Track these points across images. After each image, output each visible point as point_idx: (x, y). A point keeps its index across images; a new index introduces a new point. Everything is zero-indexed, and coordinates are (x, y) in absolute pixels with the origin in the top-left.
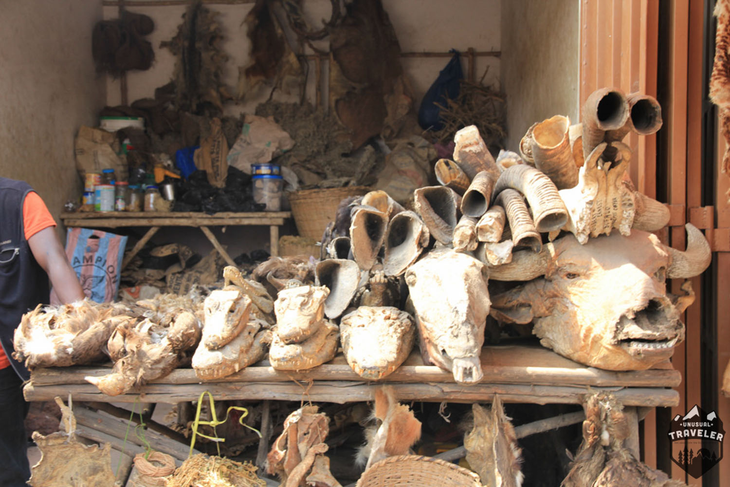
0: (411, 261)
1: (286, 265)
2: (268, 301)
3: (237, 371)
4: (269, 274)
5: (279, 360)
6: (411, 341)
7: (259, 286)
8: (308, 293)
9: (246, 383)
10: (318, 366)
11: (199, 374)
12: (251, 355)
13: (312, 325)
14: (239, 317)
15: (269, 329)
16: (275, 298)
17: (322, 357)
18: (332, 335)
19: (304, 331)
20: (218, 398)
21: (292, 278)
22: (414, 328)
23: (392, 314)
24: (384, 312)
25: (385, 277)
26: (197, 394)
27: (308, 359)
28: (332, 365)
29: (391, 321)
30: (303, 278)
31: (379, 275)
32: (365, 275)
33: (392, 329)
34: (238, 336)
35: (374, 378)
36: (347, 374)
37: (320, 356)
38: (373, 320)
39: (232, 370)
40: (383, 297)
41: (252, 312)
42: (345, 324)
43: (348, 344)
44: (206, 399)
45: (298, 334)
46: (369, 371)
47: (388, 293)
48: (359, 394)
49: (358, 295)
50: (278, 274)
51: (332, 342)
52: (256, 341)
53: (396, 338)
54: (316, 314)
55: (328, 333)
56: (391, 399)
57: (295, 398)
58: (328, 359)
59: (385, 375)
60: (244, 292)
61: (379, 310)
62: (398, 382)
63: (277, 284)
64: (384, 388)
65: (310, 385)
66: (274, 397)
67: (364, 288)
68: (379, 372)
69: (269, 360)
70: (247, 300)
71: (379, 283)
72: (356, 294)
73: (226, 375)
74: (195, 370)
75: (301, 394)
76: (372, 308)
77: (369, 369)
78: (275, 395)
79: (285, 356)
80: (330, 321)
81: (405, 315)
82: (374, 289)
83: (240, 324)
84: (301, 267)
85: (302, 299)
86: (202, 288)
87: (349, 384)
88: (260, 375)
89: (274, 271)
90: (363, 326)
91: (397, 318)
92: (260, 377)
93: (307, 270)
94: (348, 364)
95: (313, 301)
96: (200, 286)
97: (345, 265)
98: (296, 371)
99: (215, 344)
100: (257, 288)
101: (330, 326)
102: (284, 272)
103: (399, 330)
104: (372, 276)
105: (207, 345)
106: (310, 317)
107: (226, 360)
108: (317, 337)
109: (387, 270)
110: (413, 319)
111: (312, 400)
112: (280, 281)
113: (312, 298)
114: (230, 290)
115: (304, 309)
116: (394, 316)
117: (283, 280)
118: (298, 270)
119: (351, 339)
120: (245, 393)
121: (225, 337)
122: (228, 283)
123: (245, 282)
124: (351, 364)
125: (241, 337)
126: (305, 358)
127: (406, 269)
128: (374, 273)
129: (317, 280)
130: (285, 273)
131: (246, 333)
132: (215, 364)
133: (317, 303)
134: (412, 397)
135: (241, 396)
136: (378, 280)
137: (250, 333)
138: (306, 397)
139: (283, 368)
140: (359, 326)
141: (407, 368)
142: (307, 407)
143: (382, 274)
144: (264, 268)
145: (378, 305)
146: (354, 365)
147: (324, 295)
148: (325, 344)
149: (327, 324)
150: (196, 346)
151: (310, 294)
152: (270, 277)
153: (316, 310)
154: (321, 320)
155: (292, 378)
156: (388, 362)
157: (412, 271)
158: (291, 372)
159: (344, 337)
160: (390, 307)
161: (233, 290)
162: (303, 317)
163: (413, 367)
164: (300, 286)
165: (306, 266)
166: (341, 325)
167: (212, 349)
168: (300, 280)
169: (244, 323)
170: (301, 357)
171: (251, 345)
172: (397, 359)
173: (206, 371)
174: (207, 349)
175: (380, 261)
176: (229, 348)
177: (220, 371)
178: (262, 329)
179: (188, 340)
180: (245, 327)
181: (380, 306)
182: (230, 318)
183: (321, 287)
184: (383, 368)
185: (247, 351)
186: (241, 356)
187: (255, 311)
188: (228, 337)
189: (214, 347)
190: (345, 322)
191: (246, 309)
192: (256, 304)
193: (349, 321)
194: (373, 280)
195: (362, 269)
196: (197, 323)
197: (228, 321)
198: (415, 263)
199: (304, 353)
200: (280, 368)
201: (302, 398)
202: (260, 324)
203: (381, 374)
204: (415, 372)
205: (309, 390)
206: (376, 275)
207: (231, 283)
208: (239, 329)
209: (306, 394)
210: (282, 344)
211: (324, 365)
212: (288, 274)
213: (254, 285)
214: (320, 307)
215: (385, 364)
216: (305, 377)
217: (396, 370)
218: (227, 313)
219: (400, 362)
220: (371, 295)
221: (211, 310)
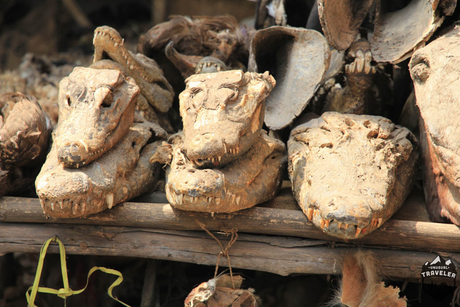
0: (421, 39)
1: (199, 32)
2: (165, 91)
3: (110, 207)
4: (169, 45)
5: (185, 193)
6: (410, 177)
7: (149, 63)
8: (239, 83)
9: (122, 229)
10: (248, 210)
11: (48, 208)
12: (133, 183)
13: (243, 139)
14: (117, 116)
15: (165, 139)
16: (180, 86)
17: (256, 194)
18: (273, 158)
19: (229, 147)
20: (73, 250)
21: (208, 55)
22: (417, 157)
23: (381, 129)
24: (366, 124)
25: (373, 63)
26: (38, 241)
27: (234, 196)
28: (271, 209)
29: (379, 141)
30: (227, 57)
31: (363, 59)
32: (338, 57)
33: (380, 156)
34: (115, 148)
35: (347, 237)
36: (297, 226)
37: (252, 192)
38: (349, 138)
39: (102, 206)
40: (364, 99)
41: (137, 108)
42: (297, 140)
43: (302, 175)
44: (54, 251)
45: (220, 151)
46: (340, 223)
47: (375, 93)
48: (314, 261)
49: (322, 92)
50: (184, 46)
51: (273, 170)
52: (142, 158)
53: (387, 171)
54: (251, 120)
55: (267, 154)
56: (370, 274)
57: (204, 260)
58: (265, 198)
59: (366, 233)
60: (126, 74)
61: (359, 121)
62: (385, 246)
63: (182, 62)
64: (359, 255)
65: (232, 242)
66: (169, 255)
67: (332, 81)
68: (356, 227)
69: (164, 192)
70: (132, 88)
71: (362, 74)
72: (319, 90)
73: (92, 212)
74: (41, 201)
75: (217, 255)
76: (346, 116)
77: (339, 220)
78: (171, 253)
79: (197, 188)
80: (271, 133)
81: (403, 133)
82: (351, 84)
83: (119, 128)
84: (224, 37)
85: (228, 92)
86: (41, 62)
87: (299, 244)
88: (148, 218)
89: (177, 41)
90: (331, 146)
91: (390, 137)
92: (150, 220)
93: (235, 42)
94: (300, 209)
95: (247, 98)
96: (38, 57)
97: (303, 39)
98: (210, 214)
99: (76, 158)
100: (148, 68)
101: (272, 142)
102: (195, 43)
103: (392, 158)
104: (349, 60)
105: (62, 159)
106: (241, 124)
107: (94, 186)
108: (250, 159)
109: (377, 52)
110: (416, 140)
111: (234, 266)
112: (187, 59)
113: (246, 91)
114: (103, 67)
115: (231, 109)
116: (384, 132)
117: (193, 57)
118: (219, 42)
119: (308, 167)
120: (122, 246)
121: (93, 148)
122: (100, 55)
123: (129, 55)
124: (307, 211)
125: (120, 150)
126: (229, 193)
127: (412, 51)
128: (353, 55)
129: (252, 60)
130: (195, 46)
131: (127, 144)
132: (76, 193)
133: (255, 100)
134: (406, 273)
135: (113, 250)
136: (359, 69)
137: (134, 144)
138: (224, 259)
139: (192, 208)
140: (322, 146)
141: (402, 224)
142: (225, 278)
143: (367, 58)
144: (160, 33)
145: (356, 112)
146: (312, 212)
147: (266, 88)
148: (262, 171)
149: (266, 138)
150: (42, 160)
151: (243, 85)
152: (170, 51)
153: (252, 112)
154: (258, 131)
155: (203, 226)
156: (373, 211)
157: (423, 56)
158: (201, 215)
159: (295, 163)
160: (379, 117)
161: (109, 69)
162: (230, 122)
163: (412, 222)
164: (222, 69)
165: (232, 36)
166: (291, 141)
167: (70, 167)
168: (222, 59)
169: (125, 128)
170: (223, 191)
171: (135, 165)
172: (386, 207)
173: (61, 203)
174: (62, 166)
175: (364, 36)
176: (98, 168)
177: (84, 205)
178: (154, 138)
179: (28, 149)
180: (127, 133)
181: (360, 114)
182: (103, 117)
183: (260, 75)
184: (365, 220)
185: (128, 175)
186: (118, 183)
187: (143, 108)
188: (97, 149)
189: (74, 164)
190: (299, 137)
191: (131, 103)
192: (145, 96)
193: (307, 136)
194: (351, 67)
195: (333, 46)
196: (45, 120)
197: (99, 120)
198: (427, 43)
199: (227, 185)
200: (186, 208)
201: (217, 261)
202: (151, 130)
203: (359, 230)
204: (415, 230)
205: (229, 249)
206: (356, 60)
207: (105, 56)
208: (117, 135)
209: (224, 255)
210: (191, 166)
211: (258, 208)
212: (201, 48)
213: (143, 62)
214: (257, 107)
215: (367, 214)
216: (225, 225)
217: (382, 226)
218: (97, 107)
219: (390, 212)
220: (344, 94)
221: (72, 100)
